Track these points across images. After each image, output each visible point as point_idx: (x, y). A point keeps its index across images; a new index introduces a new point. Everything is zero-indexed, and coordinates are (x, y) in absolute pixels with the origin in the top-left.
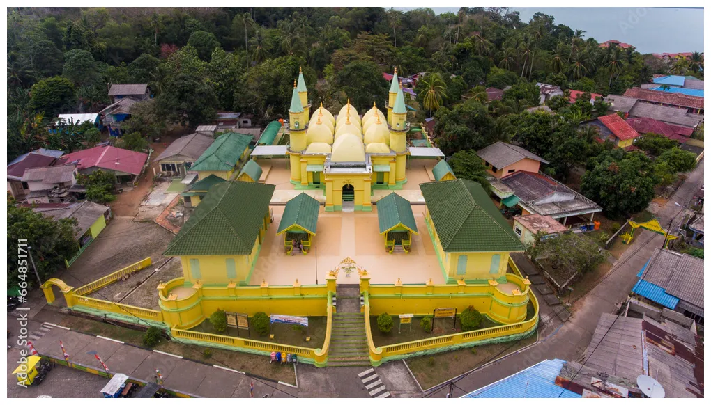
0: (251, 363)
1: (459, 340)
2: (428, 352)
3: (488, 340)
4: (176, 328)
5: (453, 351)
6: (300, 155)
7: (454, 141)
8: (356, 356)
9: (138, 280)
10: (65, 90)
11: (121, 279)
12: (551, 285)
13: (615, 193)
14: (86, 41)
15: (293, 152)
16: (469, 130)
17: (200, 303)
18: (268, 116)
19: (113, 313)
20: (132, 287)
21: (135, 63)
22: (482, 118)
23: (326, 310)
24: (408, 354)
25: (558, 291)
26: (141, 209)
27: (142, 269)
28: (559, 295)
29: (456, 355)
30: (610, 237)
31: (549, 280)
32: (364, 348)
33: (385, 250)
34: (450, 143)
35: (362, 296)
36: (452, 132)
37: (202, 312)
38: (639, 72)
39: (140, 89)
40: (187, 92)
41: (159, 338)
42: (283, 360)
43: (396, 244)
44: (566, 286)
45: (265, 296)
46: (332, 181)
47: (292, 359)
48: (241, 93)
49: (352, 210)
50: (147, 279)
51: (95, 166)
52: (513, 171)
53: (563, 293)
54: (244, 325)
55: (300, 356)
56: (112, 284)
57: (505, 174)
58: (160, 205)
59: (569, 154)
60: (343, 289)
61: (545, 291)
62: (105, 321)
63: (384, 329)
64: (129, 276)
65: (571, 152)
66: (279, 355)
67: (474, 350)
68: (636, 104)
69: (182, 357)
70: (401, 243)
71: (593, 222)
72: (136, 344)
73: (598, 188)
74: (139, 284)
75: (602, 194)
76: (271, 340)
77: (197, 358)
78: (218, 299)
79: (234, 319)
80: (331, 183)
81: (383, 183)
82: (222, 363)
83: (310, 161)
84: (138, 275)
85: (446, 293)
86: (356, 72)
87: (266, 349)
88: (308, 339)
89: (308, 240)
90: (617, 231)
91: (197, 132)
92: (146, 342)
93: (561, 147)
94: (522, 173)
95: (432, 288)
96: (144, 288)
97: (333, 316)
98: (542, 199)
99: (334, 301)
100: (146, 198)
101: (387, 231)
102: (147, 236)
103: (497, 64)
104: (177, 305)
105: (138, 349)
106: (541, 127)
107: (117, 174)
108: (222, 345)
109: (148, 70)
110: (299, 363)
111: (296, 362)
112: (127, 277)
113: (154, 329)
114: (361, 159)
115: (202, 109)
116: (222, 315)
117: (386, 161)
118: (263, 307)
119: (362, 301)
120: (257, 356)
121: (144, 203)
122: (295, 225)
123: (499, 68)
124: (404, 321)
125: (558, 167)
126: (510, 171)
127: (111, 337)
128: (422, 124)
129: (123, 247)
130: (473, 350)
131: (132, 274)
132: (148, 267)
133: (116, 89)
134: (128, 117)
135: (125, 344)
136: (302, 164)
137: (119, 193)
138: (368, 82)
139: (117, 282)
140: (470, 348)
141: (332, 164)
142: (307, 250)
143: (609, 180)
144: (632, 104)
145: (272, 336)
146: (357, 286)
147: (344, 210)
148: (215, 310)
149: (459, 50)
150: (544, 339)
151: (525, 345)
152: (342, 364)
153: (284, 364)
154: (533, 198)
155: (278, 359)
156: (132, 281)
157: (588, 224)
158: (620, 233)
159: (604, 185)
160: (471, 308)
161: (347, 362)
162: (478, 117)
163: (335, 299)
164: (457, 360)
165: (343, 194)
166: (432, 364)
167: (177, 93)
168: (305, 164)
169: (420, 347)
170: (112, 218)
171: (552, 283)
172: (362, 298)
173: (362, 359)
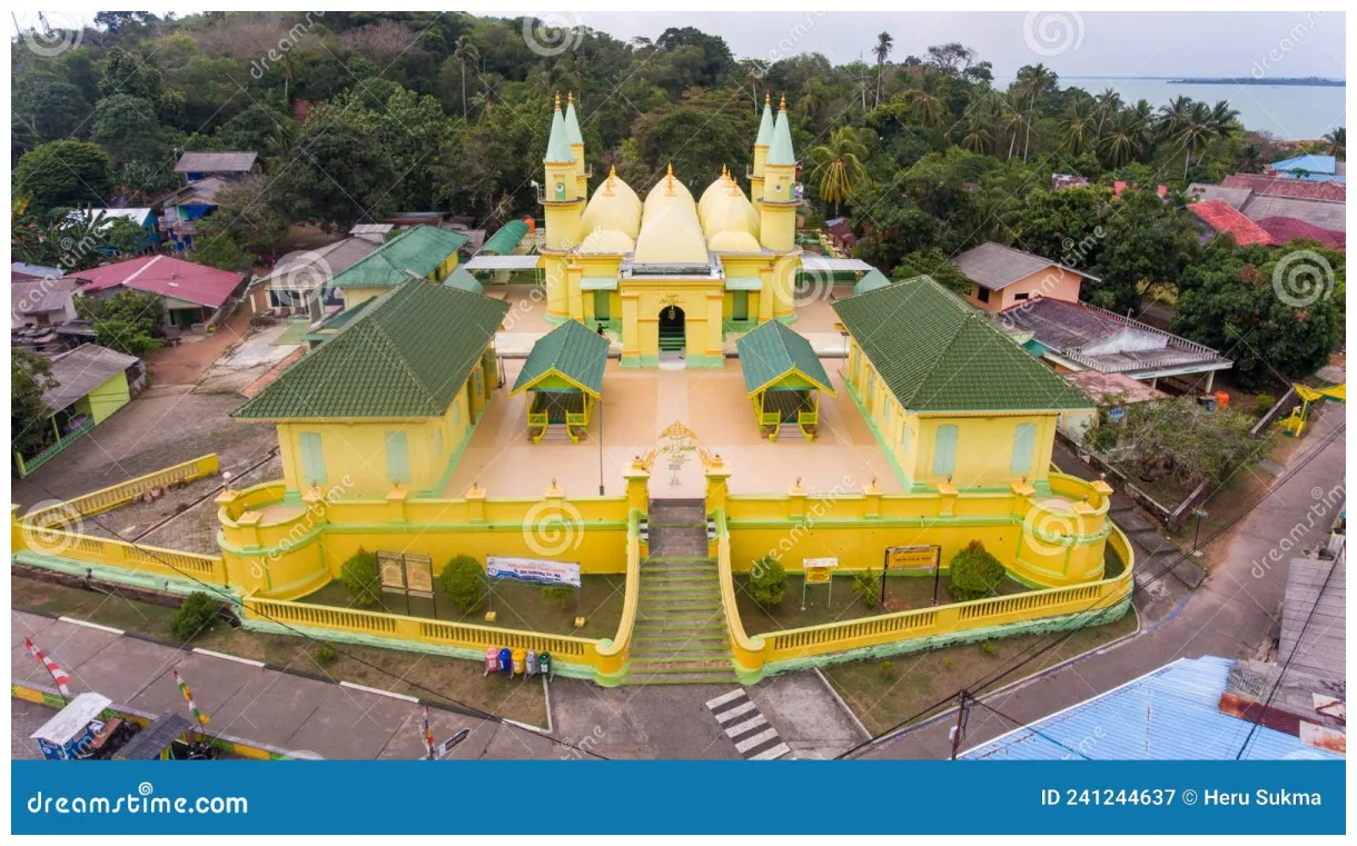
0: (437, 677)
1: (951, 623)
2: (879, 652)
3: (1021, 625)
4: (254, 595)
5: (938, 650)
6: (566, 256)
7: (894, 242)
8: (699, 658)
9: (181, 501)
10: (87, 165)
11: (142, 500)
12: (1146, 513)
13: (1258, 328)
14: (146, 88)
15: (553, 251)
16: (927, 216)
17: (317, 538)
18: (502, 212)
19: (108, 568)
20: (165, 515)
21: (235, 122)
22: (952, 190)
23: (624, 549)
24: (828, 654)
25: (1165, 524)
26: (214, 372)
27: (195, 480)
28: (1169, 531)
29: (947, 658)
30: (1256, 423)
31: (1141, 502)
32: (718, 638)
33: (757, 435)
34: (884, 246)
35: (710, 520)
36: (890, 220)
37: (324, 561)
38: (1238, 156)
39: (243, 161)
40: (335, 156)
41: (214, 623)
42: (517, 668)
43: (783, 420)
44: (1188, 509)
45: (476, 520)
46: (636, 298)
47: (537, 665)
48: (449, 166)
49: (680, 365)
50: (204, 498)
51: (121, 286)
52: (1025, 296)
53: (1176, 528)
54: (422, 587)
55: (557, 659)
56: (116, 509)
57: (1008, 301)
58: (259, 365)
59: (1143, 261)
60: (665, 509)
61: (1136, 525)
62: (85, 585)
63: (766, 596)
64: (162, 493)
65: (1148, 256)
66: (506, 657)
67: (992, 647)
68: (1248, 201)
69: (262, 665)
70: (794, 420)
71: (1212, 393)
72: (152, 635)
73: (1217, 320)
74: (183, 507)
75: (1230, 330)
76: (490, 623)
77: (301, 666)
78: (361, 528)
79: (398, 569)
80: (634, 303)
81: (746, 319)
82: (362, 677)
83: (589, 268)
84: (186, 492)
85: (911, 517)
86: (686, 126)
87: (475, 644)
88: (580, 621)
89: (582, 412)
90: (1267, 411)
91: (353, 235)
92: (175, 630)
93: (1124, 247)
94: (1045, 303)
95: (876, 501)
96: (195, 516)
97: (642, 564)
98: (1098, 344)
99: (643, 531)
100: (230, 352)
101: (763, 388)
102: (218, 420)
103: (957, 140)
104: (259, 540)
105: (156, 646)
106: (1075, 215)
107: (171, 305)
108: (366, 636)
109: (264, 134)
110: (556, 676)
111: (548, 675)
112: (156, 493)
113: (199, 599)
114: (701, 259)
115: (364, 194)
116: (368, 565)
117: (753, 268)
118: (472, 547)
119: (712, 530)
120: (452, 661)
121: (222, 361)
122: (552, 370)
123: (963, 148)
124: (814, 577)
125: (1118, 292)
126: (1018, 297)
127: (93, 619)
128: (818, 230)
129: (160, 439)
130: (986, 646)
131: (170, 487)
132: (210, 476)
133: (193, 161)
134: (209, 210)
135: (126, 635)
136: (571, 275)
137: (171, 345)
138: (709, 147)
139: (130, 504)
140: (978, 643)
141: (636, 267)
142: (579, 434)
143: (1244, 298)
144: (1243, 199)
145: (491, 615)
146: (698, 504)
147: (663, 366)
148: (353, 552)
149: (882, 118)
150: (1152, 625)
151: (1111, 637)
152: (663, 679)
153: (519, 677)
154: (1078, 344)
155: (505, 668)
156: (169, 503)
157: (1202, 398)
158: (1275, 417)
159: (1234, 311)
160: (975, 548)
161: (676, 673)
162: (943, 188)
163: (645, 526)
164: (948, 668)
165: (660, 336)
166: (889, 678)
167: (313, 160)
168: (579, 274)
169: (855, 639)
170: (146, 387)
171: (1149, 508)
172: (710, 525)
173: (714, 666)
